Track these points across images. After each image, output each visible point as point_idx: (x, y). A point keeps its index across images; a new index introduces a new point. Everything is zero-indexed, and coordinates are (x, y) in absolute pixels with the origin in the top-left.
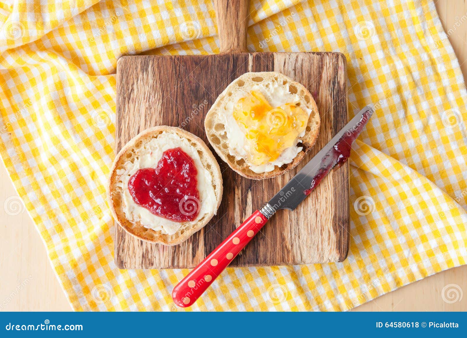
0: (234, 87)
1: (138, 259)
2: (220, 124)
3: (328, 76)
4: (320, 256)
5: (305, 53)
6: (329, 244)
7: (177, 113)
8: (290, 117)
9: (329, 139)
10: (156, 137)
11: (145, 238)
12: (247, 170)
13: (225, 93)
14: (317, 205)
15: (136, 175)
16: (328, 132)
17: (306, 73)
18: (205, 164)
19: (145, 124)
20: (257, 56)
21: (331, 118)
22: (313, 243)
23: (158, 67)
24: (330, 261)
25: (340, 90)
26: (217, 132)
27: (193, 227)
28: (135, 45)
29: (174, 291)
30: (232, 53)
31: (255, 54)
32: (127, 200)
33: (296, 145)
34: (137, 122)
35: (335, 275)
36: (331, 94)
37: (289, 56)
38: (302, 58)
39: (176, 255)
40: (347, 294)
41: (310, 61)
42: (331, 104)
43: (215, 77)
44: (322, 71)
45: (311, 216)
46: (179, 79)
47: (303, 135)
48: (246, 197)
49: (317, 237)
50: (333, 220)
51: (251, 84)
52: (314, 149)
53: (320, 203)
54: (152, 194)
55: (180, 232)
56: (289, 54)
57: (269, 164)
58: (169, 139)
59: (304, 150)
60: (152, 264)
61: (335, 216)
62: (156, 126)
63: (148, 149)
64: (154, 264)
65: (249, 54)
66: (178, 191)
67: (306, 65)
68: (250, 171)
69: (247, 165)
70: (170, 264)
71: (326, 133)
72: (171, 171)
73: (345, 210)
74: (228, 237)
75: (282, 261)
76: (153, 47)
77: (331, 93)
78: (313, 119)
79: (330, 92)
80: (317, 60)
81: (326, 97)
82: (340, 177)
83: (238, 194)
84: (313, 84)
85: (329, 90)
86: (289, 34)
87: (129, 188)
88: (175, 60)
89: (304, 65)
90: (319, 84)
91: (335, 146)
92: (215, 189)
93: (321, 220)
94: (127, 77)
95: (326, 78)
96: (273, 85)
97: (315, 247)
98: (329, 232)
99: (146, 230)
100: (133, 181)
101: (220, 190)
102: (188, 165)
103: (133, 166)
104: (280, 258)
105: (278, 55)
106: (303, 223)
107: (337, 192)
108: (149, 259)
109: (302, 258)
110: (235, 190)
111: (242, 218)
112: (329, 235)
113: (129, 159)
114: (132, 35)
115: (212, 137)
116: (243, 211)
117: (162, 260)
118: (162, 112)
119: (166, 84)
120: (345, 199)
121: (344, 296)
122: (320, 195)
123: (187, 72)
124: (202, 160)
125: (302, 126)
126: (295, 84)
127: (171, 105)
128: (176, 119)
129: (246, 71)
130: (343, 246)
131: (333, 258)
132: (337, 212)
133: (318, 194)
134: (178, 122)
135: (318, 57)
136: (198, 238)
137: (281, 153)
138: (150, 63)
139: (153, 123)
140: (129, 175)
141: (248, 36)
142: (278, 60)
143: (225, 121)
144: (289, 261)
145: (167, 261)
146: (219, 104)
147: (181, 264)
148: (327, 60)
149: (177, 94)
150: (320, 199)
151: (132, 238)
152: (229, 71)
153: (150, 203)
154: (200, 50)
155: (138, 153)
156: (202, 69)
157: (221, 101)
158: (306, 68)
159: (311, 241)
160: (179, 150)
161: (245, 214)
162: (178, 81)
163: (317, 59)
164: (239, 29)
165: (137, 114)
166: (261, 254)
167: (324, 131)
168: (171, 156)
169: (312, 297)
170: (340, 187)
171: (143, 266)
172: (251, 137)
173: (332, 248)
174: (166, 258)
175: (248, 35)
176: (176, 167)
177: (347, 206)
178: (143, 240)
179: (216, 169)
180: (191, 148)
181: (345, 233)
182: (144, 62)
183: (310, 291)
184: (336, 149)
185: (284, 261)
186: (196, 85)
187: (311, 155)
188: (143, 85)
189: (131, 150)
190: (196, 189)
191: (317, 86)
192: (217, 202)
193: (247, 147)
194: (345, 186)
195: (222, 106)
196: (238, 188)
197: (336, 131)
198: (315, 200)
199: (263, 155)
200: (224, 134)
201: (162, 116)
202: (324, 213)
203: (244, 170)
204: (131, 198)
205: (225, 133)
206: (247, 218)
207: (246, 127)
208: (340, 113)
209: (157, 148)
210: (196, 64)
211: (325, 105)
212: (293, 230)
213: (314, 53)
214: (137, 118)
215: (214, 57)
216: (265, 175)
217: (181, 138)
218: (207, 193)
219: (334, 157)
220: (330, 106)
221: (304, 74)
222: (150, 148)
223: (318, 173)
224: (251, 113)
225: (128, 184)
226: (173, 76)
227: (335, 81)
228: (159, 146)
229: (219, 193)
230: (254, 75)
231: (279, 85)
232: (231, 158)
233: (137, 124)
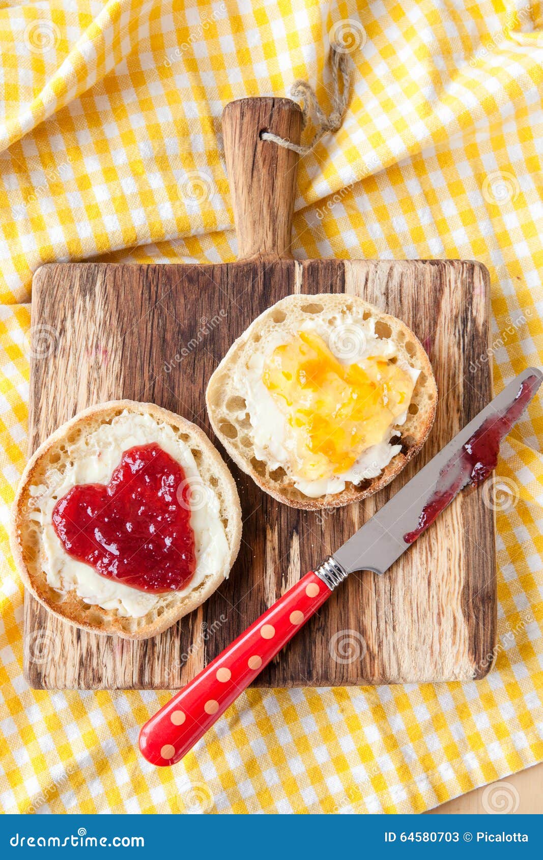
0: (266, 322)
1: (72, 671)
2: (237, 397)
3: (452, 305)
4: (436, 667)
5: (407, 261)
6: (454, 643)
7: (151, 378)
8: (377, 384)
9: (454, 432)
10: (110, 423)
11: (85, 623)
12: (291, 491)
13: (246, 335)
14: (429, 563)
15: (69, 497)
16: (452, 418)
17: (408, 300)
18: (207, 476)
19: (88, 399)
20: (311, 265)
21: (458, 390)
22: (422, 640)
23: (116, 287)
24: (456, 678)
25: (477, 335)
26: (231, 414)
27: (182, 602)
28: (69, 243)
29: (142, 733)
30: (262, 261)
31: (307, 263)
32: (51, 547)
33: (389, 440)
34: (72, 394)
35: (462, 712)
36: (459, 343)
37: (376, 266)
38: (400, 270)
39: (147, 662)
40: (486, 752)
41: (417, 276)
42: (459, 362)
43: (228, 307)
44: (442, 296)
45: (418, 585)
46: (156, 310)
47: (402, 420)
48: (289, 547)
49: (429, 626)
50: (463, 593)
51: (300, 318)
52: (425, 451)
53: (436, 561)
54: (100, 534)
55: (155, 612)
56: (375, 263)
57: (333, 478)
58: (136, 425)
59: (404, 451)
60: (100, 680)
61: (467, 586)
62: (109, 400)
63: (93, 446)
64: (104, 678)
65: (296, 263)
66: (152, 529)
67: (409, 285)
68: (296, 493)
69: (290, 480)
70: (136, 679)
71: (449, 419)
72: (139, 490)
73: (486, 576)
74: (252, 625)
75: (359, 675)
76: (105, 249)
77: (459, 340)
78: (423, 389)
79: (457, 338)
80: (431, 276)
81: (449, 348)
82: (477, 508)
83: (272, 541)
84: (423, 322)
85: (454, 334)
86: (376, 230)
87: (54, 524)
88: (147, 272)
89: (405, 284)
90: (436, 323)
91: (467, 446)
92: (226, 526)
93: (438, 594)
94: (53, 306)
95: (449, 311)
96: (343, 318)
97: (426, 647)
98: (455, 619)
99: (87, 607)
100: (61, 509)
101: (236, 528)
102: (172, 477)
103: (63, 479)
104: (355, 670)
105: (353, 265)
106: (401, 599)
107: (470, 539)
108: (93, 669)
109: (399, 670)
110: (266, 532)
111: (280, 589)
112: (455, 625)
113: (55, 465)
114: (63, 222)
115: (221, 424)
116: (282, 575)
117: (120, 670)
118: (122, 376)
119: (131, 320)
120: (486, 552)
121: (478, 756)
122: (436, 543)
123: (172, 297)
124: (201, 468)
125: (400, 402)
126: (386, 319)
127: (139, 361)
128: (150, 390)
129: (290, 292)
130: (482, 647)
131: (462, 672)
132: (470, 578)
133: (433, 541)
134: (153, 395)
135: (434, 268)
136: (191, 627)
137: (358, 458)
138: (98, 279)
139: (104, 395)
140: (55, 498)
141: (294, 232)
142: (353, 273)
143: (247, 393)
144: (373, 676)
145: (128, 672)
146: (234, 359)
147: (157, 681)
148: (451, 274)
149: (152, 340)
150: (436, 552)
151: (59, 626)
152: (256, 295)
153: (96, 552)
154: (199, 258)
155: (72, 452)
156: (203, 289)
157: (239, 352)
158: (409, 290)
159: (419, 636)
160: (155, 447)
161: (286, 581)
162: (153, 314)
163: (431, 273)
164: (275, 213)
165: (71, 379)
166: (318, 661)
167: (445, 415)
168: (139, 459)
169: (415, 756)
170: (477, 527)
171: (82, 683)
172: (299, 424)
173: (461, 651)
174: (127, 668)
175: (293, 228)
176: (148, 480)
177: (490, 566)
178: (81, 627)
179: (229, 486)
180: (179, 445)
181: (486, 621)
182: (87, 275)
183: (411, 744)
184: (470, 451)
185: (365, 675)
186: (190, 323)
187: (418, 464)
188: (85, 321)
189: (59, 447)
190: (188, 526)
191: (430, 326)
192: (231, 552)
193: (291, 444)
194: (487, 525)
195: (241, 361)
196: (272, 529)
197: (468, 414)
198: (427, 553)
199: (323, 459)
200: (244, 417)
201: (121, 384)
202: (445, 580)
203: (284, 491)
204: (58, 542)
205: (248, 415)
206: (289, 587)
207: (289, 404)
208: (478, 381)
209: (110, 444)
210: (191, 280)
211: (446, 365)
212: (381, 613)
213: (426, 261)
214: (72, 388)
215: (226, 269)
216: (325, 501)
217: (158, 423)
218: (211, 534)
219: (465, 469)
220: (457, 366)
221: (405, 302)
222: (96, 444)
223: (432, 499)
224: (299, 376)
225: (53, 514)
226: (143, 304)
227: (467, 316)
228: (116, 440)
229: (234, 534)
230: (306, 299)
231: (356, 322)
232: (259, 465)
233: (72, 399)
